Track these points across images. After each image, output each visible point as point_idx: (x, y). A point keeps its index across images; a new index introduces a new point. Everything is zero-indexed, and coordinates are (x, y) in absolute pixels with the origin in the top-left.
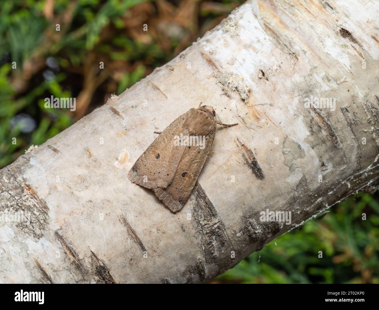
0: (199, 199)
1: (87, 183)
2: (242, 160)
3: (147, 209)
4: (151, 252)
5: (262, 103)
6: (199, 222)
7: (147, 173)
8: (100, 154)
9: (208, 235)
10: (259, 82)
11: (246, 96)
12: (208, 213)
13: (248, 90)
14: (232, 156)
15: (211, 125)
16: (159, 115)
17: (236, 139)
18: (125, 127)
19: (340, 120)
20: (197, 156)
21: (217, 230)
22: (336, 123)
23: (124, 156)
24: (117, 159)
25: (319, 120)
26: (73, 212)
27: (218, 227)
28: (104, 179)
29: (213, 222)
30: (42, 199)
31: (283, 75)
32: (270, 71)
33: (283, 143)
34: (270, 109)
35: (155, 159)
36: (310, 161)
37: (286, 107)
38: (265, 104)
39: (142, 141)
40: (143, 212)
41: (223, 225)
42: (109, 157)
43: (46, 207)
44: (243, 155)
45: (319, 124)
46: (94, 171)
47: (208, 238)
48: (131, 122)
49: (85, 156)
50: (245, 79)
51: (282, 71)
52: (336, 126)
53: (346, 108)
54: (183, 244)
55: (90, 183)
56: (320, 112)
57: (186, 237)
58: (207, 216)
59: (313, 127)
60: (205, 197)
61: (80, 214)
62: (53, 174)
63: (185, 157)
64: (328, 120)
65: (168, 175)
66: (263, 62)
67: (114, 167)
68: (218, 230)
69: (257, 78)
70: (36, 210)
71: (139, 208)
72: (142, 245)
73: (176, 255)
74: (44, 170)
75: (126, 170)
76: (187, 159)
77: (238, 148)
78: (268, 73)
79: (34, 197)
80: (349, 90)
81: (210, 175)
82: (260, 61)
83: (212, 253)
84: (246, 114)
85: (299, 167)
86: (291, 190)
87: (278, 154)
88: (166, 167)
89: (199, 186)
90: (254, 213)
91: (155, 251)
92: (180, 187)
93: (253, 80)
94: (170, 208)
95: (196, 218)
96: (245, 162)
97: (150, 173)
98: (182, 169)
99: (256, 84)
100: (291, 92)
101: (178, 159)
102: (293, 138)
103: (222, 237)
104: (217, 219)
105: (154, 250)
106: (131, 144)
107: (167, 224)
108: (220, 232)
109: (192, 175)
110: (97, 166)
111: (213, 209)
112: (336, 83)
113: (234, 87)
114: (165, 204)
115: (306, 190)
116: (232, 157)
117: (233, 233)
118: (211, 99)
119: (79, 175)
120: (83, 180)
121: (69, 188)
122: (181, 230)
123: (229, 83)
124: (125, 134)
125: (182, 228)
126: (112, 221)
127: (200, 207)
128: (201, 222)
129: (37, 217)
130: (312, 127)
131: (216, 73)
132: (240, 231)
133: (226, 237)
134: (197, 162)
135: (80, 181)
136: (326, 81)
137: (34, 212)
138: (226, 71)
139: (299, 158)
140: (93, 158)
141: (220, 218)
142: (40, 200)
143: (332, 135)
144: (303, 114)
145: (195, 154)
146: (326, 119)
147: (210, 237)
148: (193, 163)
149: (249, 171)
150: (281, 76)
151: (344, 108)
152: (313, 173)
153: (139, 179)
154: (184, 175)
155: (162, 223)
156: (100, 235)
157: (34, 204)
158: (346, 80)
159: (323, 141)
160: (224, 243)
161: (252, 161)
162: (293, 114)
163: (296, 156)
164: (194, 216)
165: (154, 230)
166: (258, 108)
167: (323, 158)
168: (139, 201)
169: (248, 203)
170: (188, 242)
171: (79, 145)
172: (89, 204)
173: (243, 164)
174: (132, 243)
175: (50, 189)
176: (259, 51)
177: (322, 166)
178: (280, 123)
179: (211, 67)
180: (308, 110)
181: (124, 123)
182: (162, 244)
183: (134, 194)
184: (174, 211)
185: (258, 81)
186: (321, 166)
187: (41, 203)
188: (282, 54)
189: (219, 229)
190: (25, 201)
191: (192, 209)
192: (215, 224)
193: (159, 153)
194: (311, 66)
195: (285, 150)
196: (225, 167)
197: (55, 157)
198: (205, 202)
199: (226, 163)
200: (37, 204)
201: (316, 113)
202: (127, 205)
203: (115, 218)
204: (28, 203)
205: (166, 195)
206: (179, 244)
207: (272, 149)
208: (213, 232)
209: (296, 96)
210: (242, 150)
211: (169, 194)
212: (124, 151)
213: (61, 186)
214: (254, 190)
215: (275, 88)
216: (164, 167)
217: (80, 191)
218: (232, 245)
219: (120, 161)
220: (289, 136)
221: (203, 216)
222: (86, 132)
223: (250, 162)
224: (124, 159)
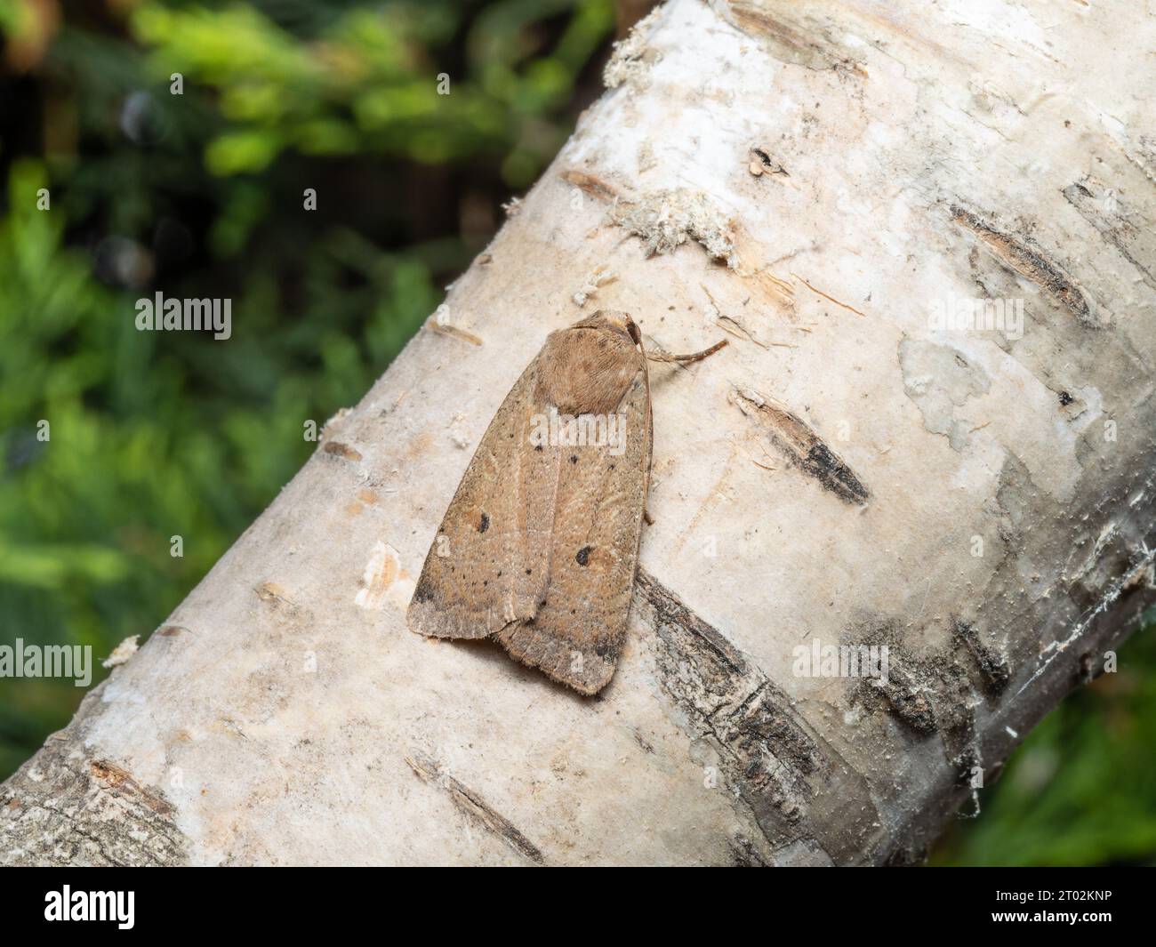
0: (665, 627)
1: (281, 688)
2: (774, 456)
3: (500, 711)
4: (555, 853)
5: (787, 251)
6: (692, 705)
7: (464, 588)
8: (306, 587)
9: (737, 742)
10: (760, 189)
11: (724, 246)
12: (713, 666)
13: (729, 225)
14: (735, 454)
15: (623, 362)
16: (465, 404)
17: (735, 394)
18: (369, 479)
19: (1072, 232)
20: (610, 482)
21: (765, 716)
22: (1061, 242)
23: (382, 567)
24: (361, 583)
25: (995, 249)
26: (255, 794)
27: (764, 704)
28: (334, 659)
29: (739, 694)
30: (149, 787)
31: (832, 140)
32: (785, 143)
33: (900, 363)
34: (820, 265)
35: (478, 535)
36: (1013, 398)
37: (873, 239)
38: (797, 252)
39: (428, 500)
40: (488, 726)
41: (782, 696)
42: (335, 586)
43: (166, 808)
44: (774, 440)
45: (1003, 264)
46: (295, 644)
47: (744, 753)
48: (384, 457)
49: (260, 611)
50: (710, 197)
51: (826, 132)
52: (1065, 254)
53: (1078, 186)
54: (660, 795)
55: (290, 685)
56: (991, 222)
57: (662, 768)
58: (712, 677)
59: (986, 279)
60: (683, 617)
61: (282, 793)
62: (171, 699)
63: (568, 495)
64: (1028, 240)
65: (529, 572)
66: (756, 123)
67: (356, 611)
68: (769, 716)
69: (751, 180)
70: (135, 827)
71: (472, 715)
72: (518, 833)
73: (648, 839)
74: (142, 700)
75: (397, 608)
76: (577, 501)
77: (749, 422)
78: (780, 151)
79: (125, 789)
80: (1067, 123)
81: (681, 536)
82: (747, 125)
83: (778, 805)
84: (745, 304)
85: (983, 427)
86: (980, 515)
87: (895, 403)
88: (517, 549)
89: (652, 582)
90: (878, 626)
91: (569, 846)
92: (586, 603)
93: (740, 190)
94: (574, 686)
95: (677, 694)
96: (787, 460)
97: (472, 588)
98: (572, 538)
99: (752, 199)
100: (876, 188)
101: (548, 509)
102: (929, 336)
103: (794, 738)
104: (750, 681)
105: (567, 842)
106: (396, 522)
107: (584, 743)
108: (778, 721)
109: (613, 552)
110: (302, 627)
111: (727, 648)
112: (1015, 110)
113: (682, 232)
114: (550, 674)
115: (1038, 501)
116: (738, 458)
117: (826, 714)
118: (617, 297)
119: (252, 675)
120: (265, 683)
121: (226, 723)
122: (637, 749)
123: (661, 225)
124: (373, 499)
125: (640, 740)
126: (395, 784)
127: (679, 653)
128: (699, 704)
129: (144, 846)
130: (982, 280)
131: (613, 213)
132: (852, 703)
133: (806, 734)
134: (617, 502)
135: (256, 690)
136: (979, 115)
137: (132, 834)
138: (645, 192)
139: (970, 397)
140: (284, 606)
141: (760, 675)
142: (143, 792)
143: (1060, 287)
144: (936, 247)
145: (600, 477)
146: (1020, 239)
147: (747, 749)
148: (606, 510)
149: (811, 485)
150: (825, 146)
151: (1071, 187)
152: (1041, 437)
153: (446, 618)
154: (584, 557)
155: (564, 741)
156: (366, 843)
157: (128, 812)
158: (1048, 91)
159: (1035, 319)
160: (807, 759)
161: (810, 449)
162: (905, 257)
163: (959, 392)
164: (666, 689)
165: (546, 774)
166: (781, 273)
167: (1058, 376)
168: (467, 694)
169: (841, 596)
170: (676, 785)
171: (239, 586)
172: (303, 753)
173: (783, 469)
174: (480, 837)
175: (169, 747)
176: (734, 95)
177: (1064, 404)
178: (869, 299)
179: (597, 200)
180: (950, 230)
181: (364, 469)
182: (585, 814)
183: (445, 674)
184: (591, 689)
185: (756, 188)
186: (1060, 404)
187: (148, 799)
188: (811, 78)
189: (770, 711)
190: (97, 812)
191: (654, 668)
192: (752, 696)
193: (485, 511)
194: (915, 82)
195: (910, 382)
196: (724, 498)
197: (172, 650)
198: (691, 630)
199: (725, 481)
200: (136, 807)
201: (979, 227)
202: (429, 718)
203: (402, 772)
204: (108, 815)
205: (546, 643)
206: (647, 801)
207: (867, 392)
208: (752, 730)
209: (895, 196)
210: (765, 424)
211: (553, 636)
212: (379, 552)
213: (201, 724)
214: (851, 548)
215: (818, 191)
216: (510, 549)
217: (264, 722)
218: (841, 759)
219: (374, 585)
220: (911, 334)
221: (698, 683)
222: (257, 542)
223: (803, 453)
224: (385, 575)
